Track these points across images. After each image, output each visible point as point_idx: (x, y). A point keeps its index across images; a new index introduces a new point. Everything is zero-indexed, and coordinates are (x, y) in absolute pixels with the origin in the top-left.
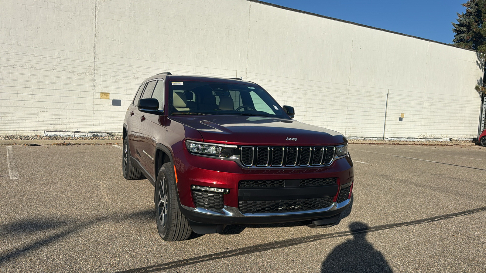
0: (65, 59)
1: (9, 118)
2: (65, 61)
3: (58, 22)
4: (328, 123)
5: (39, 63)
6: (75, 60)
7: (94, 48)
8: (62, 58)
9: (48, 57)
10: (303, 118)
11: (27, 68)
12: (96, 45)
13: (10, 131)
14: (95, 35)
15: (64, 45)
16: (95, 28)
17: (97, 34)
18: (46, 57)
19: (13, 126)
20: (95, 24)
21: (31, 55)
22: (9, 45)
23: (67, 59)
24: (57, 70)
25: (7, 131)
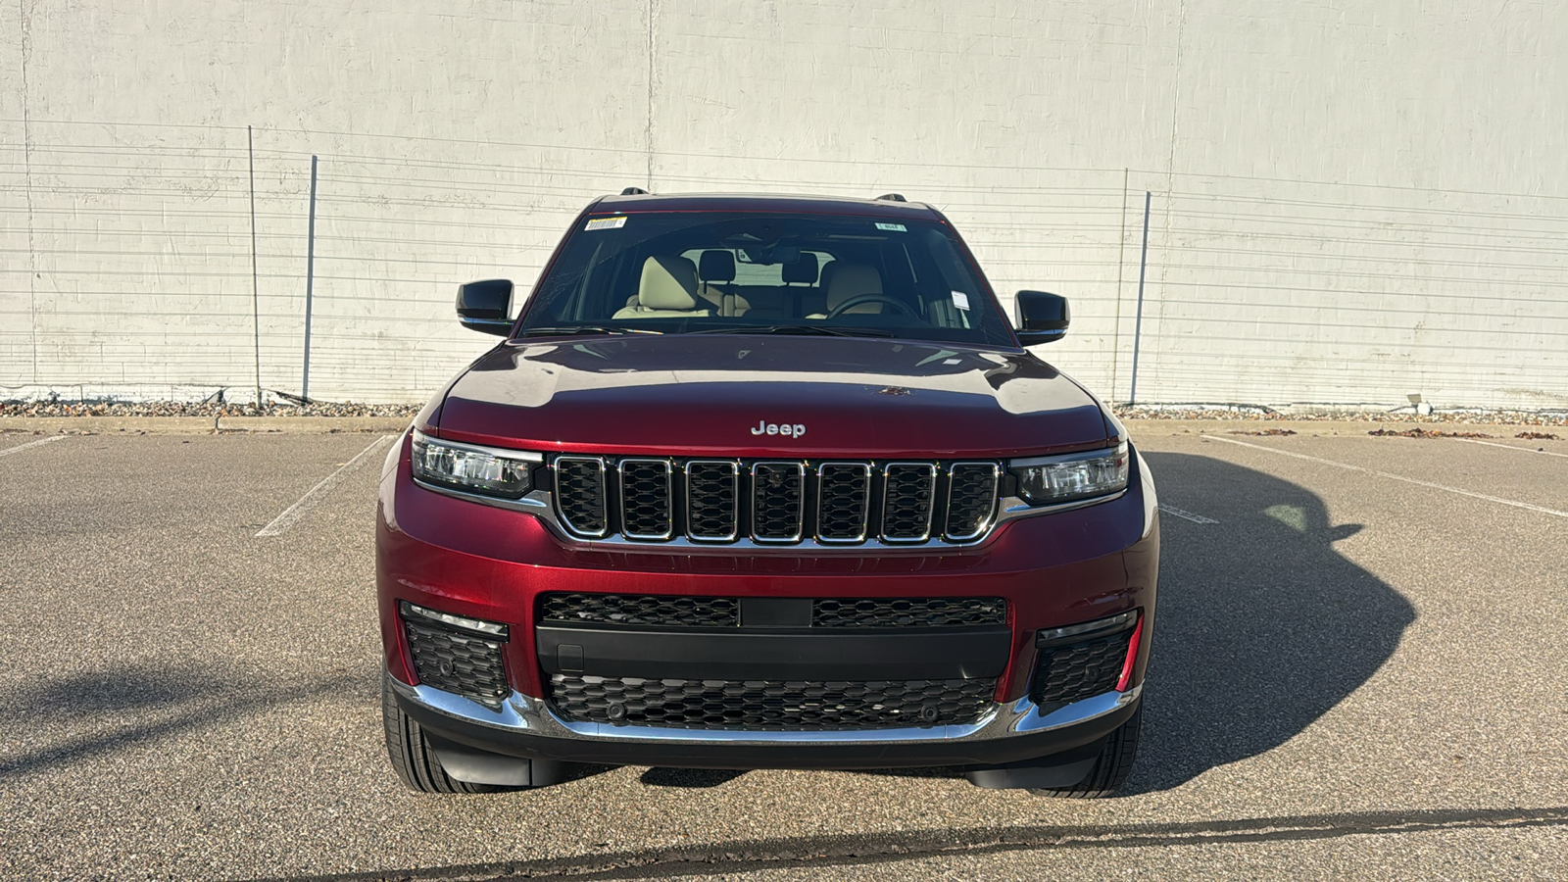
0: (564, 172)
1: (413, 353)
2: (563, 179)
3: (543, 58)
4: (1528, 354)
5: (493, 188)
6: (592, 174)
7: (647, 133)
8: (554, 172)
9: (516, 169)
10: (1412, 335)
11: (461, 205)
12: (654, 122)
13: (417, 392)
14: (650, 92)
15: (561, 130)
16: (651, 66)
17: (656, 89)
18: (511, 169)
19: (426, 378)
20: (651, 55)
21: (469, 166)
22: (410, 139)
23: (569, 173)
24: (542, 209)
25: (409, 392)
